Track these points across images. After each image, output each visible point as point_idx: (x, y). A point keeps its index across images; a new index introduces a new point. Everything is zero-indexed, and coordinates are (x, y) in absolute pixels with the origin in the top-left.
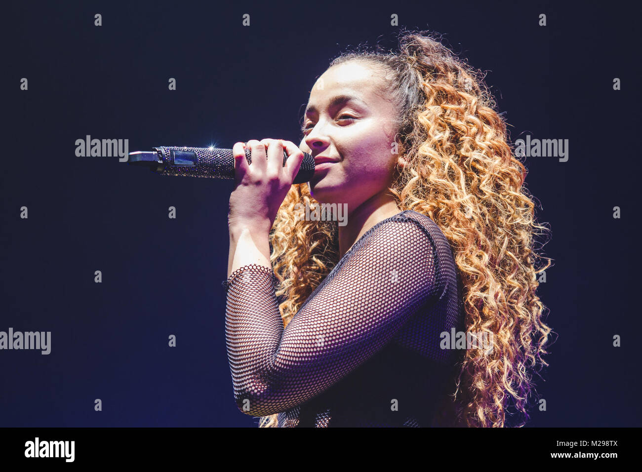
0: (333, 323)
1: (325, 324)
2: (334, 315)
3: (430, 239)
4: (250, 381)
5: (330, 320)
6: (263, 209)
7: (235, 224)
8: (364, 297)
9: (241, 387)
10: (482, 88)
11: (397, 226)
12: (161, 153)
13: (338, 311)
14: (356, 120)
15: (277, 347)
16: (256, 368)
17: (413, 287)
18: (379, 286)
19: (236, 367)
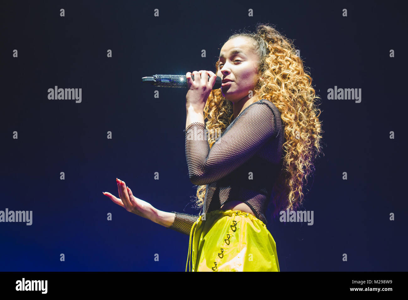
0: (231, 146)
1: (228, 146)
2: (232, 143)
3: (273, 112)
4: (196, 170)
5: (230, 145)
6: (200, 99)
7: (189, 106)
8: (245, 135)
9: (192, 173)
10: (292, 46)
11: (259, 106)
12: (155, 78)
13: (233, 141)
14: (241, 62)
15: (207, 156)
16: (198, 165)
17: (265, 132)
18: (251, 131)
19: (190, 165)
